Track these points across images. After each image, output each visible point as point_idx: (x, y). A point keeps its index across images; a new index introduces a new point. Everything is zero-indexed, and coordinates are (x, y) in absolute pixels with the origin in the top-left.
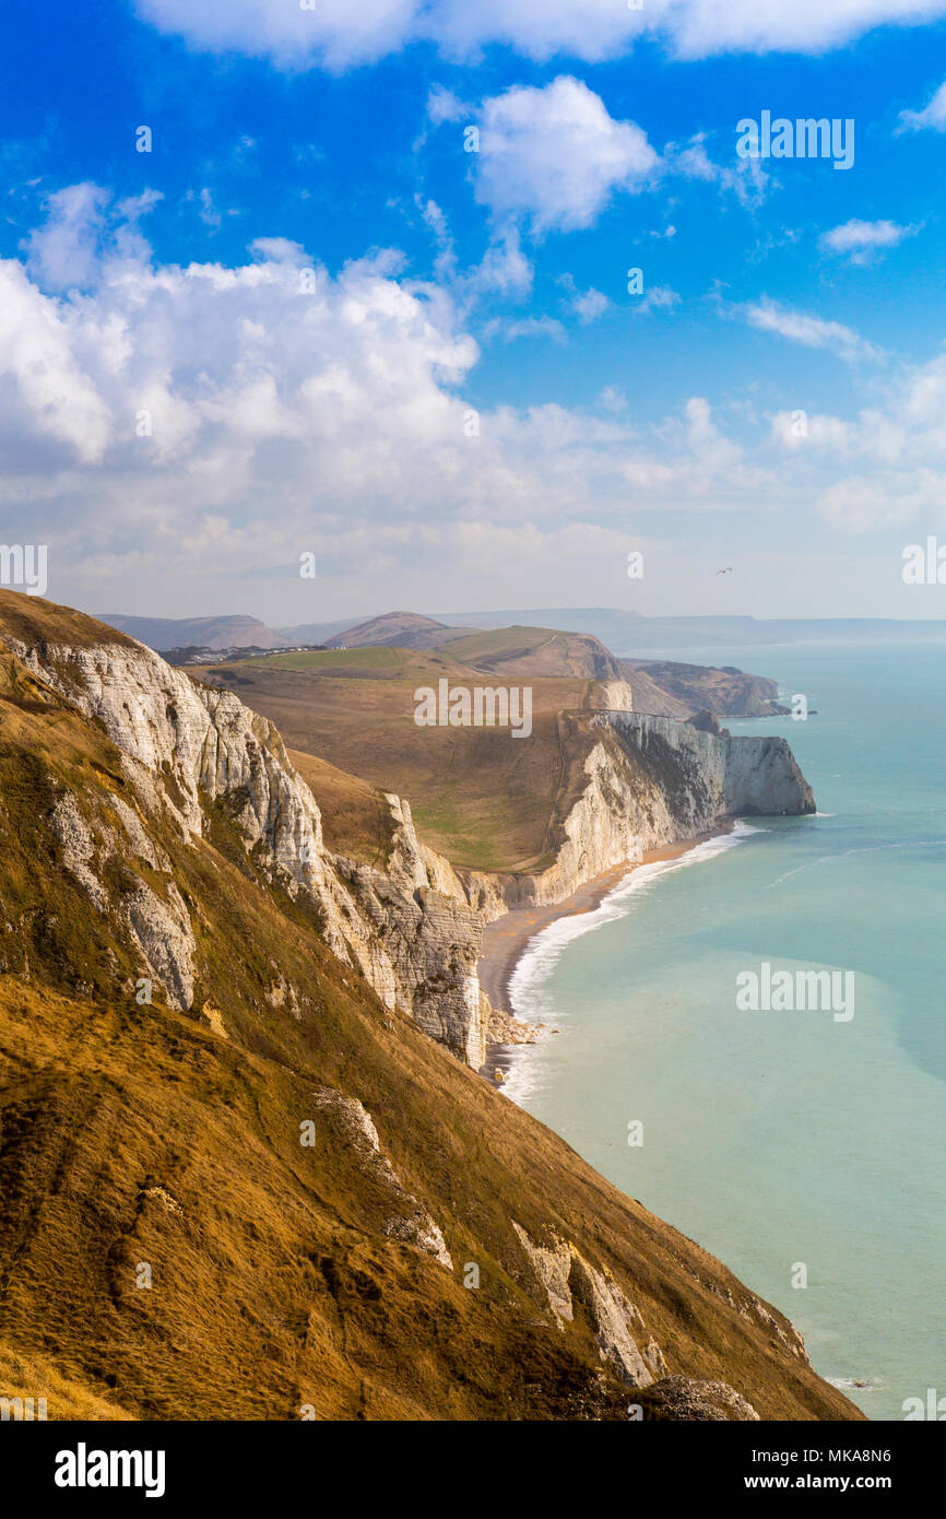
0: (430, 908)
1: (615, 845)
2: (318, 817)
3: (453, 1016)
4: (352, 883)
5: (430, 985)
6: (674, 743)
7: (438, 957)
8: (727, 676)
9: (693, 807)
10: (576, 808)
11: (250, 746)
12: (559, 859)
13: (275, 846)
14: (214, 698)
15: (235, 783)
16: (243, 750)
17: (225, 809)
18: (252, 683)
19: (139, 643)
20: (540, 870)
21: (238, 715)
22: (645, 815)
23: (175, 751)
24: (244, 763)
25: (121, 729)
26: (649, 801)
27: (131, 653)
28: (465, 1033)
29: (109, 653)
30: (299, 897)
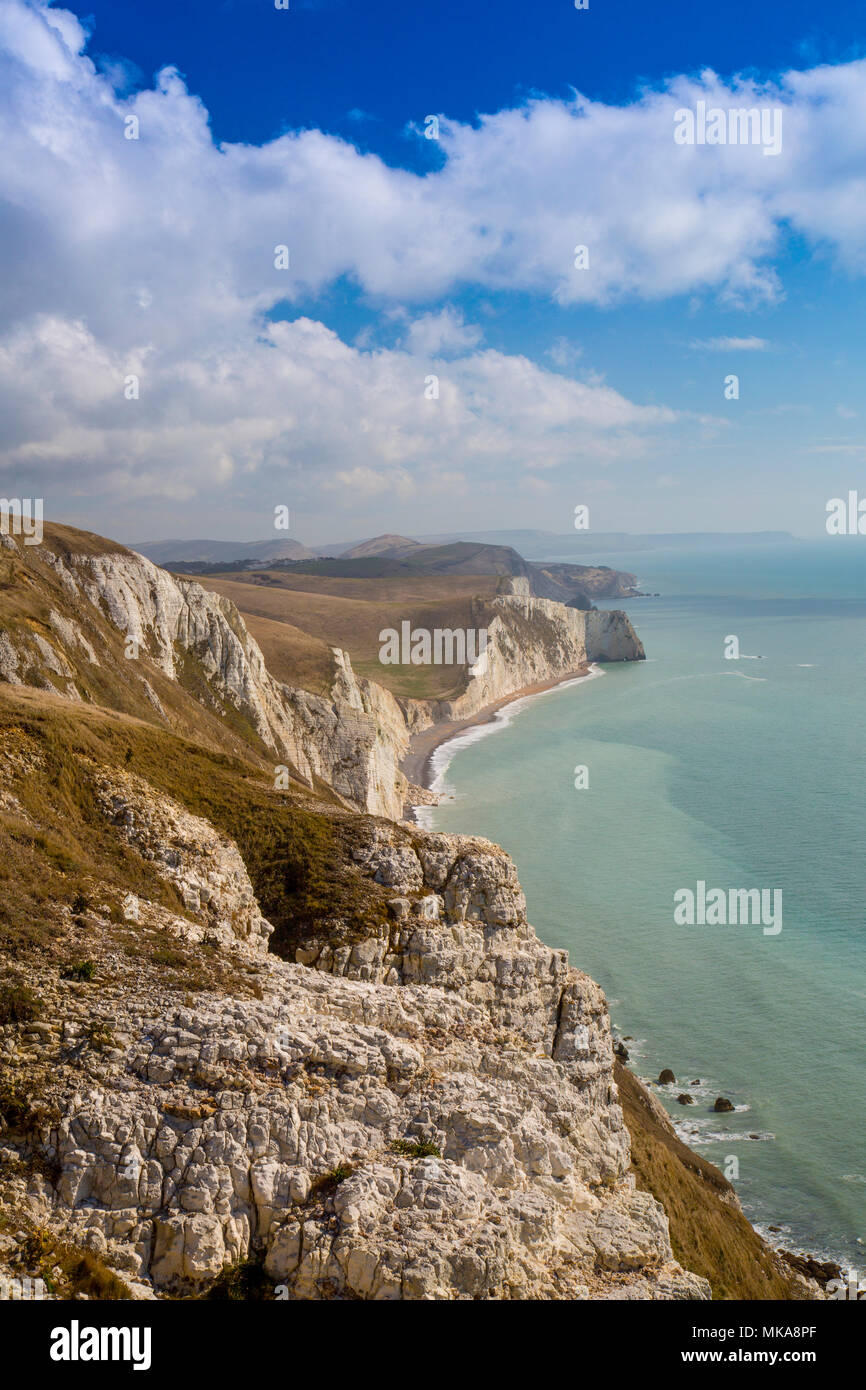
0: (342, 716)
1: (508, 681)
2: (262, 659)
3: (358, 782)
4: (292, 701)
5: (343, 763)
6: (549, 615)
7: (348, 746)
8: (601, 572)
9: (562, 656)
11: (210, 615)
12: (467, 691)
13: (226, 676)
14: (186, 586)
15: (200, 638)
16: (205, 618)
17: (192, 656)
18: (280, 582)
19: (134, 553)
20: (454, 698)
21: (202, 597)
22: (529, 662)
23: (155, 619)
24: (206, 625)
25: (118, 605)
26: (532, 653)
27: (128, 560)
28: (366, 793)
29: (113, 560)
30: (241, 707)
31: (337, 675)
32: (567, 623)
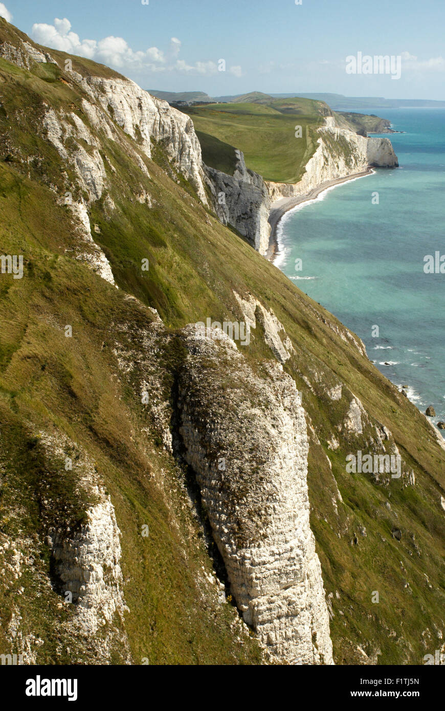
3: (250, 228)
4: (213, 177)
5: (242, 216)
6: (348, 139)
7: (246, 206)
8: (372, 117)
9: (354, 162)
10: (310, 161)
11: (172, 121)
12: (302, 179)
13: (180, 160)
14: (159, 103)
15: (166, 135)
16: (170, 123)
17: (160, 146)
19: (129, 79)
20: (295, 182)
21: (168, 109)
22: (336, 165)
23: (141, 121)
24: (170, 127)
25: (119, 110)
26: (337, 160)
27: (126, 83)
28: (254, 234)
29: (117, 82)
30: (189, 179)
31: (237, 165)
32: (358, 144)
